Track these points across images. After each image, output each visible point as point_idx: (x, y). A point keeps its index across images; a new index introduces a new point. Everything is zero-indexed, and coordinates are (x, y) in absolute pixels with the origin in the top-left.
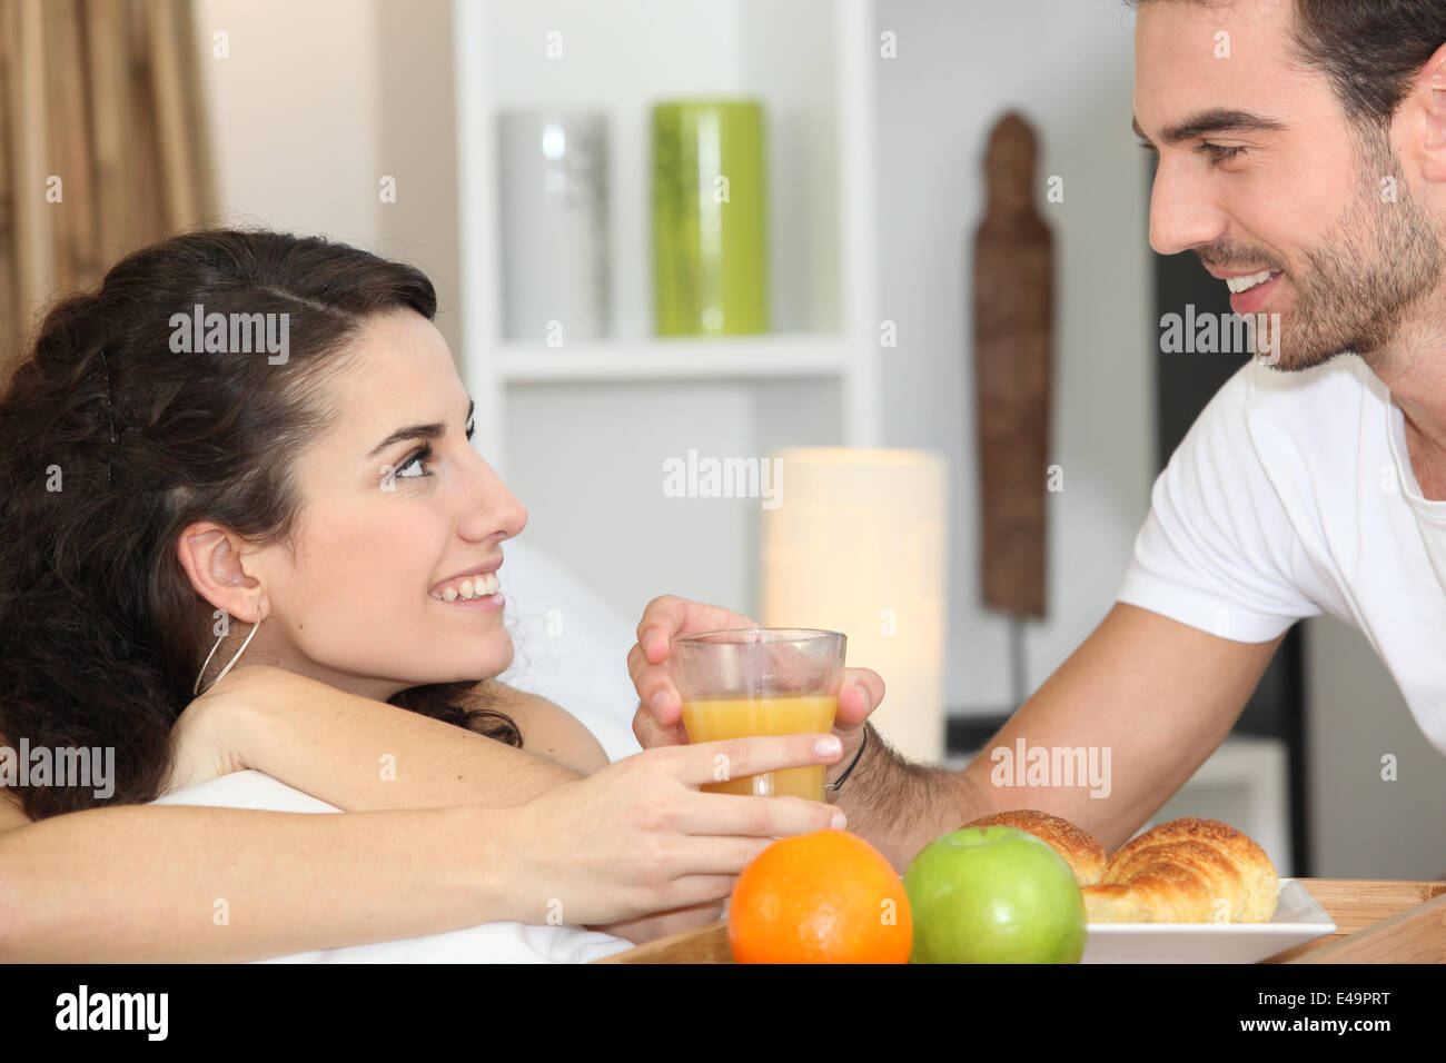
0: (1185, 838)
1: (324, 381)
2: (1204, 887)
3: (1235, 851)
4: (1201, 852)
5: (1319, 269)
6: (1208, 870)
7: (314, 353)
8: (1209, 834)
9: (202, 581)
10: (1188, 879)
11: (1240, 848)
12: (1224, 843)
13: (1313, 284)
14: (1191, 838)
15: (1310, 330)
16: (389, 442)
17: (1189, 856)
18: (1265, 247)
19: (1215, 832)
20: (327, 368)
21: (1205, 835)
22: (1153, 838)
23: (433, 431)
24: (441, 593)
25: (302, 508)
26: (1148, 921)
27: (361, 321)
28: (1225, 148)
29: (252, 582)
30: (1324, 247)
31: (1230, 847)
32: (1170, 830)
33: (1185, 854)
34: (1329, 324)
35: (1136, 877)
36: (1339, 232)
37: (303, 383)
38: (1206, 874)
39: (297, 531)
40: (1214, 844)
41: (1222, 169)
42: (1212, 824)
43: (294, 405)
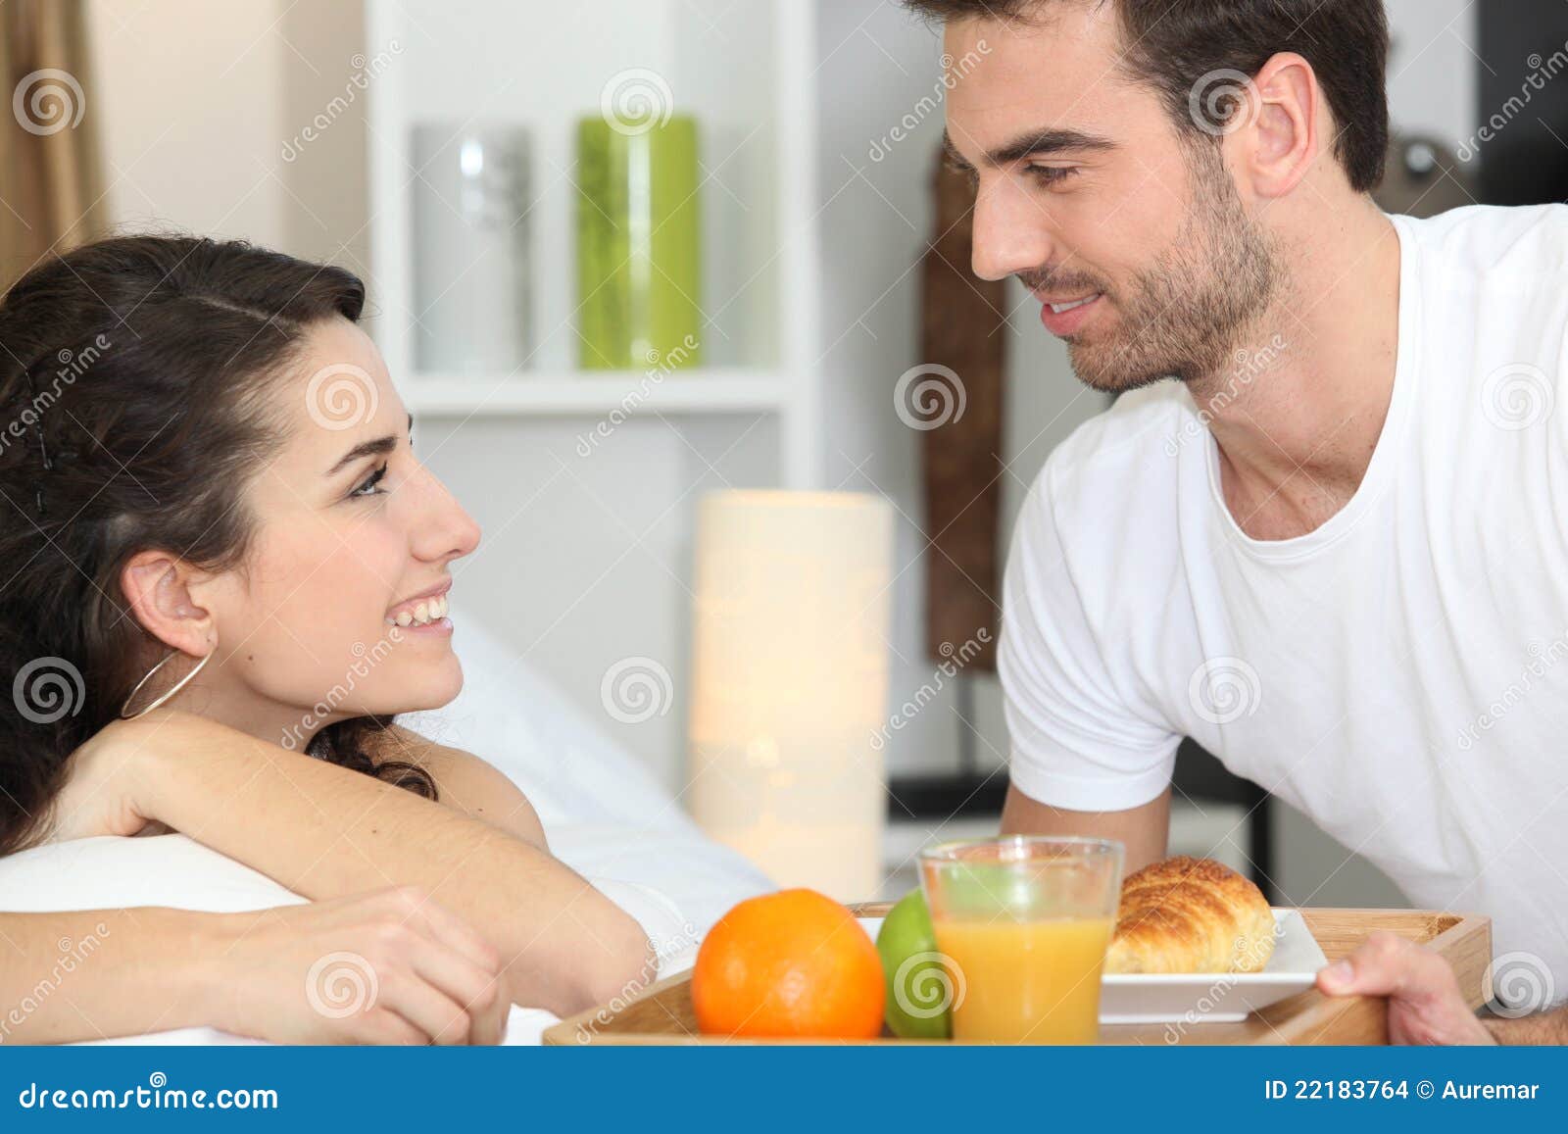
0: (1177, 879)
1: (275, 395)
2: (1198, 933)
3: (1228, 894)
4: (1193, 895)
5: (1150, 292)
6: (1200, 914)
7: (263, 364)
8: (1202, 875)
9: (148, 614)
10: (1180, 925)
11: (1234, 890)
12: (1217, 884)
13: (1141, 307)
14: (1183, 879)
15: (1134, 351)
16: (347, 460)
17: (1180, 900)
18: (1093, 269)
19: (1208, 873)
20: (277, 380)
21: (1198, 877)
22: (1143, 879)
23: (384, 445)
24: (395, 618)
25: (256, 532)
26: (1139, 971)
27: (305, 329)
28: (1054, 170)
29: (203, 613)
30: (1157, 269)
31: (1223, 889)
32: (1161, 870)
33: (1177, 897)
34: (1156, 344)
35: (1125, 923)
36: (1173, 254)
37: (254, 397)
38: (1199, 919)
39: (252, 556)
40: (1207, 886)
41: (1052, 191)
42: (1205, 864)
43: (246, 421)
